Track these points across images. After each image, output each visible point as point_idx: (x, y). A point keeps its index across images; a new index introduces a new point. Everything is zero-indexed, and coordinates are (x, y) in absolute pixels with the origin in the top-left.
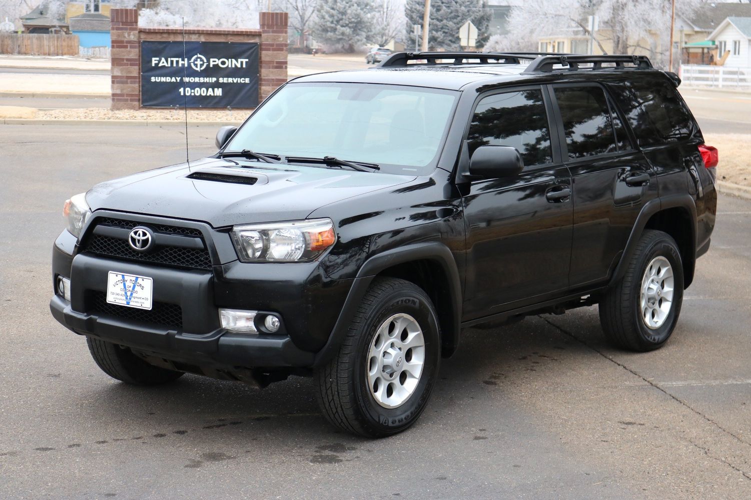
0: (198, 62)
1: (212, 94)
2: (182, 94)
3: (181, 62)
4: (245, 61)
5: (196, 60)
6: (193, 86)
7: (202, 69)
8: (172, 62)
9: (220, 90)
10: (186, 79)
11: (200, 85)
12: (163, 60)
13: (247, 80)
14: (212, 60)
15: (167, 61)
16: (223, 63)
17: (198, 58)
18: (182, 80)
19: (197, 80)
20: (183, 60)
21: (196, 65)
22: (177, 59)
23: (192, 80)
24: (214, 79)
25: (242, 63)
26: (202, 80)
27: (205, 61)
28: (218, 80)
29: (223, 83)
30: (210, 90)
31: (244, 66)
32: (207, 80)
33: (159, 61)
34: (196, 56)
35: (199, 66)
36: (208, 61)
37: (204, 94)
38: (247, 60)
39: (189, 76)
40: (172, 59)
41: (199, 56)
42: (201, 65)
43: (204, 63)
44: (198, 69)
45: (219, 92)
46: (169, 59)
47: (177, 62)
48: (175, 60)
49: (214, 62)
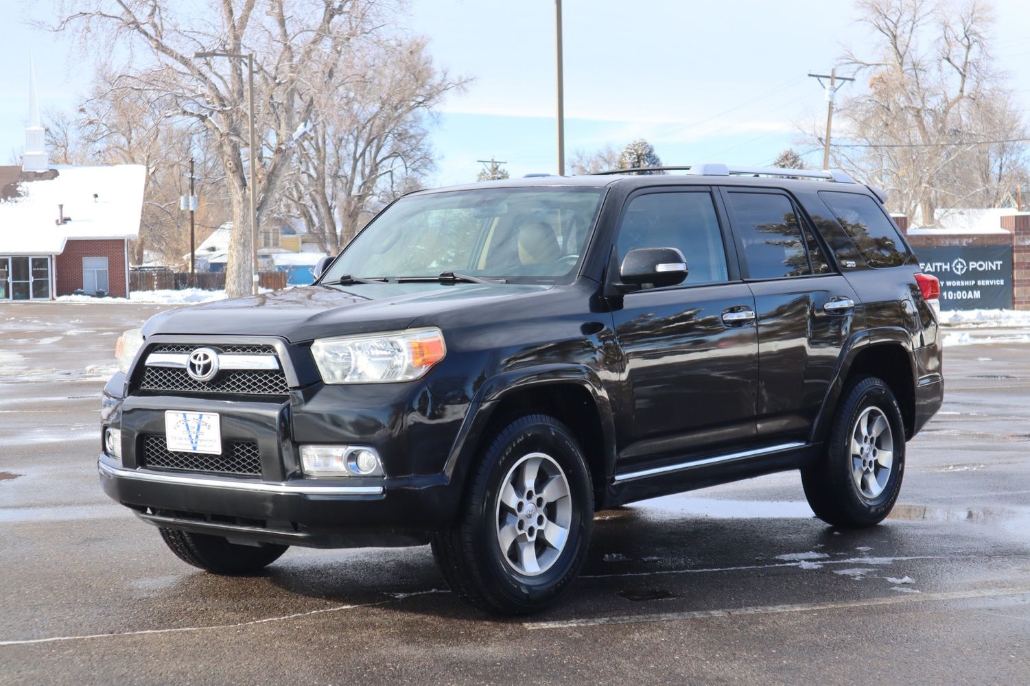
0: (959, 266)
1: (972, 297)
2: (946, 298)
3: (944, 267)
4: (999, 263)
5: (957, 264)
6: (954, 289)
7: (963, 272)
8: (936, 267)
9: (979, 292)
10: (949, 284)
11: (961, 289)
12: (929, 265)
13: (1002, 282)
14: (971, 263)
15: (932, 267)
16: (981, 266)
17: (958, 262)
18: (945, 284)
19: (958, 283)
20: (946, 264)
21: (957, 269)
22: (941, 264)
23: (954, 283)
24: (973, 282)
25: (997, 265)
26: (963, 283)
27: (965, 264)
28: (976, 283)
29: (981, 285)
30: (970, 292)
31: (999, 268)
32: (967, 283)
33: (925, 267)
34: (956, 261)
35: (960, 270)
36: (968, 265)
37: (964, 298)
38: (1001, 262)
39: (951, 279)
40: (936, 264)
41: (960, 260)
42: (962, 269)
43: (964, 266)
44: (959, 273)
45: (977, 294)
46: (934, 265)
47: (941, 267)
48: (938, 264)
49: (973, 265)
